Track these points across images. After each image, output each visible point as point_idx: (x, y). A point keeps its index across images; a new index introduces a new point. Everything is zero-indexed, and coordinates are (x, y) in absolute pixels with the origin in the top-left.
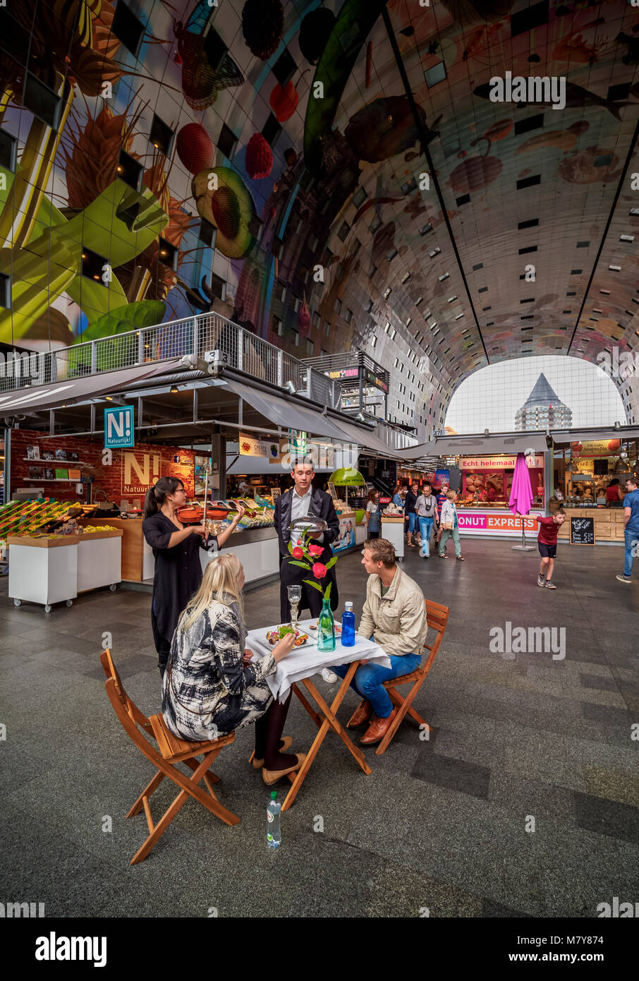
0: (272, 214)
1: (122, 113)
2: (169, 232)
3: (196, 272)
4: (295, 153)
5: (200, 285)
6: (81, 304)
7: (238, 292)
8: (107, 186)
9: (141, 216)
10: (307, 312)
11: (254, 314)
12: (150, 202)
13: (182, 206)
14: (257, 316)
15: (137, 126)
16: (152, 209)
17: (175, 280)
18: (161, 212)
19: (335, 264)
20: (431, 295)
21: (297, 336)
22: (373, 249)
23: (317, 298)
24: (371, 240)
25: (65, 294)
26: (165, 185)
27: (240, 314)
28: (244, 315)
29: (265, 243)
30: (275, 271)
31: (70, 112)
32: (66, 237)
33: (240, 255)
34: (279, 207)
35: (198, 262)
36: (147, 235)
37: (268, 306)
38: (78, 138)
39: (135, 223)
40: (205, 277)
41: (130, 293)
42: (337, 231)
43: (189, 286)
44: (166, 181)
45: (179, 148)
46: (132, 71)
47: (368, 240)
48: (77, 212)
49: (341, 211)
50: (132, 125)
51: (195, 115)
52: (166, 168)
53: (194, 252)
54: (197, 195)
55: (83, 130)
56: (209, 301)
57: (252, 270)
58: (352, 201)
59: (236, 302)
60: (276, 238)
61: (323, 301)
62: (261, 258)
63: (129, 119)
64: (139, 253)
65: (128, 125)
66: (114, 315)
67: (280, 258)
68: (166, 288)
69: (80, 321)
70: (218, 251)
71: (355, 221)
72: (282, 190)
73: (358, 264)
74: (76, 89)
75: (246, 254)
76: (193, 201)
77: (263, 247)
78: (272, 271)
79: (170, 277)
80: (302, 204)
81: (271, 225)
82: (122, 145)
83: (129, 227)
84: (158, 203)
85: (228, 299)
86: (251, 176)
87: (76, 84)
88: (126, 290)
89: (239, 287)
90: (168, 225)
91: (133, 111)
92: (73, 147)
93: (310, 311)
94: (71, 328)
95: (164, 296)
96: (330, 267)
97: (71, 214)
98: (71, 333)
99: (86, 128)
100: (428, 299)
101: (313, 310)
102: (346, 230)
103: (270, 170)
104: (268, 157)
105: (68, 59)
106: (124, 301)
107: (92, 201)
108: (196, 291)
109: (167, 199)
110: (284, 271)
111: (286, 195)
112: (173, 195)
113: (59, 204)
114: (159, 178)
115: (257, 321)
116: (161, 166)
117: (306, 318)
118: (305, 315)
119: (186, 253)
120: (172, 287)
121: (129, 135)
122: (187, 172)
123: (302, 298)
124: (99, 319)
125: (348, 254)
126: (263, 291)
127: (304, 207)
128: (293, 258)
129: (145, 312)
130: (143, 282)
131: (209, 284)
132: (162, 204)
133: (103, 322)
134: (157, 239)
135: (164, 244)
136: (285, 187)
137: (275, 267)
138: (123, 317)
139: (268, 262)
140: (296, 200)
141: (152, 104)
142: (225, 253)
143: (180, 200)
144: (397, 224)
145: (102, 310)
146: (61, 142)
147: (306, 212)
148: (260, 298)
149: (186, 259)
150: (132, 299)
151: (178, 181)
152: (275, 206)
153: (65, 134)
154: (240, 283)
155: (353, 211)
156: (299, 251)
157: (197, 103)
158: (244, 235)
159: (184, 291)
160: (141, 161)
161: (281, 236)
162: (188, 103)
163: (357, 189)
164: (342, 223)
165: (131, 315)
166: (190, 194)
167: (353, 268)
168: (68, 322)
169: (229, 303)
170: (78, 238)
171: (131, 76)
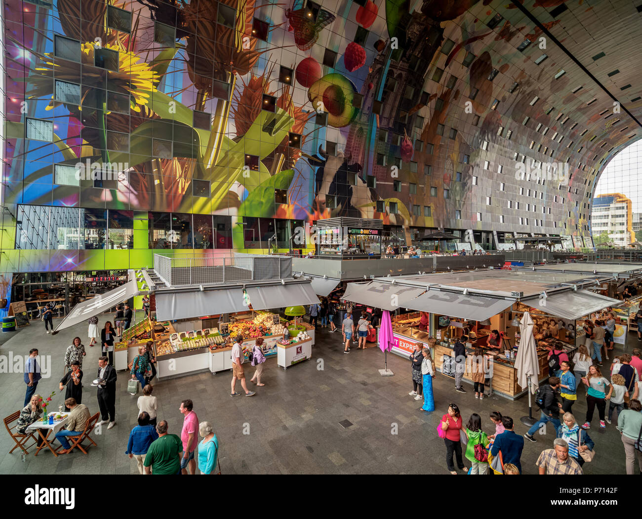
0: (370, 87)
1: (261, 75)
2: (295, 127)
3: (315, 144)
4: (383, 42)
5: (318, 151)
6: (244, 185)
7: (347, 147)
8: (256, 117)
9: (277, 126)
10: (409, 143)
11: (360, 158)
12: (282, 115)
13: (303, 109)
14: (363, 158)
15: (271, 77)
16: (284, 118)
17: (300, 154)
18: (289, 118)
19: (434, 101)
20: (549, 92)
21: (401, 161)
22: (471, 78)
23: (418, 130)
24: (467, 72)
25: (236, 182)
26: (290, 102)
27: (349, 161)
28: (352, 160)
29: (366, 108)
30: (376, 123)
31: (235, 88)
32: (236, 152)
33: (347, 123)
34: (375, 81)
35: (316, 138)
36: (281, 135)
37: (373, 148)
38: (239, 99)
39: (274, 130)
40: (321, 145)
41: (272, 170)
42: (431, 77)
43: (310, 154)
44: (291, 99)
45: (297, 78)
46: (265, 50)
47: (464, 73)
48: (241, 137)
49: (432, 62)
50: (268, 78)
51: (306, 54)
52: (290, 92)
53: (313, 133)
54: (312, 98)
55: (242, 94)
56: (324, 159)
57: (357, 129)
58: (441, 51)
59: (345, 153)
60: (375, 101)
61: (424, 131)
62: (364, 119)
63: (266, 76)
64: (277, 146)
65: (266, 79)
66: (262, 185)
67: (381, 114)
68: (294, 161)
69: (244, 194)
70: (330, 126)
71: (446, 65)
72: (376, 69)
73: (457, 92)
74: (237, 75)
75: (352, 121)
76: (310, 104)
77: (366, 111)
78: (375, 124)
79: (297, 154)
80: (395, 70)
81: (370, 95)
82: (263, 91)
83: (270, 134)
84: (287, 114)
85: (340, 154)
86: (350, 71)
87: (237, 73)
88: (269, 170)
89: (347, 144)
90: (294, 124)
91: (268, 70)
92: (237, 105)
93: (412, 141)
94: (239, 199)
95: (293, 166)
96: (429, 104)
97: (237, 140)
98: (239, 201)
99: (243, 92)
100: (546, 96)
101: (415, 140)
102: (440, 72)
103: (365, 60)
104: (362, 53)
105: (232, 63)
106: (269, 176)
107: (248, 128)
108: (315, 156)
109: (293, 109)
110: (384, 122)
111: (380, 71)
112: (296, 105)
113: (231, 137)
114: (286, 99)
115: (364, 161)
116: (287, 92)
117: (408, 147)
118: (408, 145)
119: (306, 136)
120: (298, 159)
121: (267, 84)
122: (304, 88)
123: (403, 134)
124: (255, 190)
125: (445, 89)
126: (368, 140)
127: (396, 72)
128: (392, 110)
129: (281, 179)
130: (280, 161)
131: (324, 149)
132: (289, 114)
133: (256, 191)
134: (288, 134)
135: (292, 135)
136: (379, 66)
137: (377, 120)
138: (268, 185)
139: (371, 120)
140: (389, 70)
141: (278, 62)
142: (335, 126)
143: (301, 106)
144: (491, 52)
145: (256, 184)
146: (231, 105)
147: (400, 76)
148: (365, 145)
149: (307, 139)
150: (273, 174)
151: (299, 95)
152: (372, 82)
153: (234, 101)
154: (348, 141)
155: (444, 58)
156: (397, 103)
157: (306, 46)
158: (349, 109)
159: (306, 159)
160: (275, 95)
161: (379, 99)
162: (300, 49)
163: (443, 43)
164: (435, 69)
165: (273, 183)
166: (307, 99)
167: (453, 96)
168: (238, 196)
169: (340, 156)
170: (242, 151)
171: (264, 54)
